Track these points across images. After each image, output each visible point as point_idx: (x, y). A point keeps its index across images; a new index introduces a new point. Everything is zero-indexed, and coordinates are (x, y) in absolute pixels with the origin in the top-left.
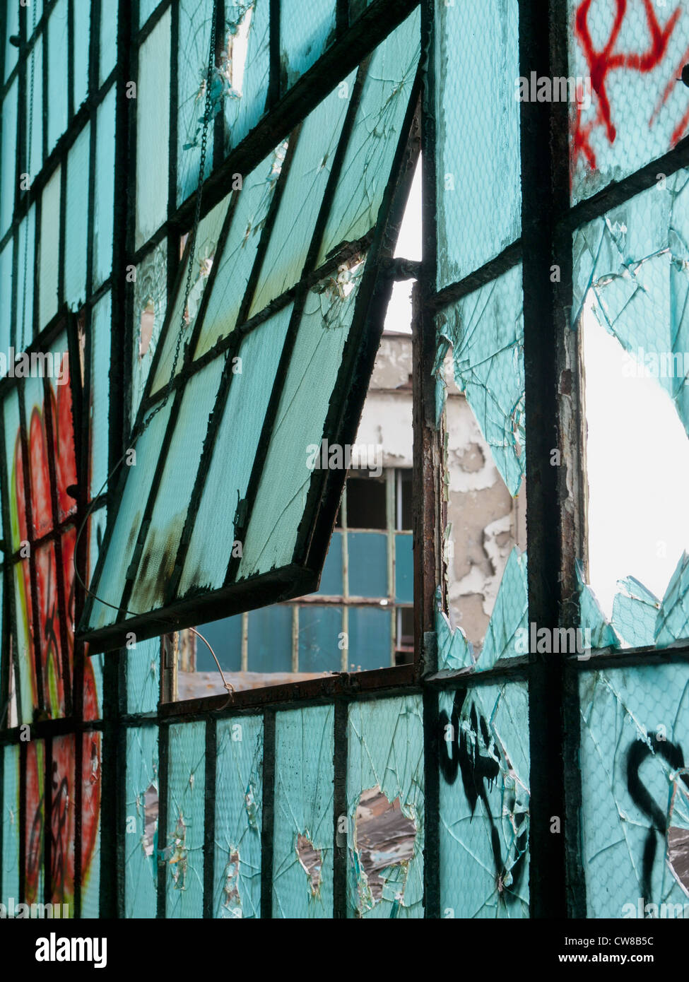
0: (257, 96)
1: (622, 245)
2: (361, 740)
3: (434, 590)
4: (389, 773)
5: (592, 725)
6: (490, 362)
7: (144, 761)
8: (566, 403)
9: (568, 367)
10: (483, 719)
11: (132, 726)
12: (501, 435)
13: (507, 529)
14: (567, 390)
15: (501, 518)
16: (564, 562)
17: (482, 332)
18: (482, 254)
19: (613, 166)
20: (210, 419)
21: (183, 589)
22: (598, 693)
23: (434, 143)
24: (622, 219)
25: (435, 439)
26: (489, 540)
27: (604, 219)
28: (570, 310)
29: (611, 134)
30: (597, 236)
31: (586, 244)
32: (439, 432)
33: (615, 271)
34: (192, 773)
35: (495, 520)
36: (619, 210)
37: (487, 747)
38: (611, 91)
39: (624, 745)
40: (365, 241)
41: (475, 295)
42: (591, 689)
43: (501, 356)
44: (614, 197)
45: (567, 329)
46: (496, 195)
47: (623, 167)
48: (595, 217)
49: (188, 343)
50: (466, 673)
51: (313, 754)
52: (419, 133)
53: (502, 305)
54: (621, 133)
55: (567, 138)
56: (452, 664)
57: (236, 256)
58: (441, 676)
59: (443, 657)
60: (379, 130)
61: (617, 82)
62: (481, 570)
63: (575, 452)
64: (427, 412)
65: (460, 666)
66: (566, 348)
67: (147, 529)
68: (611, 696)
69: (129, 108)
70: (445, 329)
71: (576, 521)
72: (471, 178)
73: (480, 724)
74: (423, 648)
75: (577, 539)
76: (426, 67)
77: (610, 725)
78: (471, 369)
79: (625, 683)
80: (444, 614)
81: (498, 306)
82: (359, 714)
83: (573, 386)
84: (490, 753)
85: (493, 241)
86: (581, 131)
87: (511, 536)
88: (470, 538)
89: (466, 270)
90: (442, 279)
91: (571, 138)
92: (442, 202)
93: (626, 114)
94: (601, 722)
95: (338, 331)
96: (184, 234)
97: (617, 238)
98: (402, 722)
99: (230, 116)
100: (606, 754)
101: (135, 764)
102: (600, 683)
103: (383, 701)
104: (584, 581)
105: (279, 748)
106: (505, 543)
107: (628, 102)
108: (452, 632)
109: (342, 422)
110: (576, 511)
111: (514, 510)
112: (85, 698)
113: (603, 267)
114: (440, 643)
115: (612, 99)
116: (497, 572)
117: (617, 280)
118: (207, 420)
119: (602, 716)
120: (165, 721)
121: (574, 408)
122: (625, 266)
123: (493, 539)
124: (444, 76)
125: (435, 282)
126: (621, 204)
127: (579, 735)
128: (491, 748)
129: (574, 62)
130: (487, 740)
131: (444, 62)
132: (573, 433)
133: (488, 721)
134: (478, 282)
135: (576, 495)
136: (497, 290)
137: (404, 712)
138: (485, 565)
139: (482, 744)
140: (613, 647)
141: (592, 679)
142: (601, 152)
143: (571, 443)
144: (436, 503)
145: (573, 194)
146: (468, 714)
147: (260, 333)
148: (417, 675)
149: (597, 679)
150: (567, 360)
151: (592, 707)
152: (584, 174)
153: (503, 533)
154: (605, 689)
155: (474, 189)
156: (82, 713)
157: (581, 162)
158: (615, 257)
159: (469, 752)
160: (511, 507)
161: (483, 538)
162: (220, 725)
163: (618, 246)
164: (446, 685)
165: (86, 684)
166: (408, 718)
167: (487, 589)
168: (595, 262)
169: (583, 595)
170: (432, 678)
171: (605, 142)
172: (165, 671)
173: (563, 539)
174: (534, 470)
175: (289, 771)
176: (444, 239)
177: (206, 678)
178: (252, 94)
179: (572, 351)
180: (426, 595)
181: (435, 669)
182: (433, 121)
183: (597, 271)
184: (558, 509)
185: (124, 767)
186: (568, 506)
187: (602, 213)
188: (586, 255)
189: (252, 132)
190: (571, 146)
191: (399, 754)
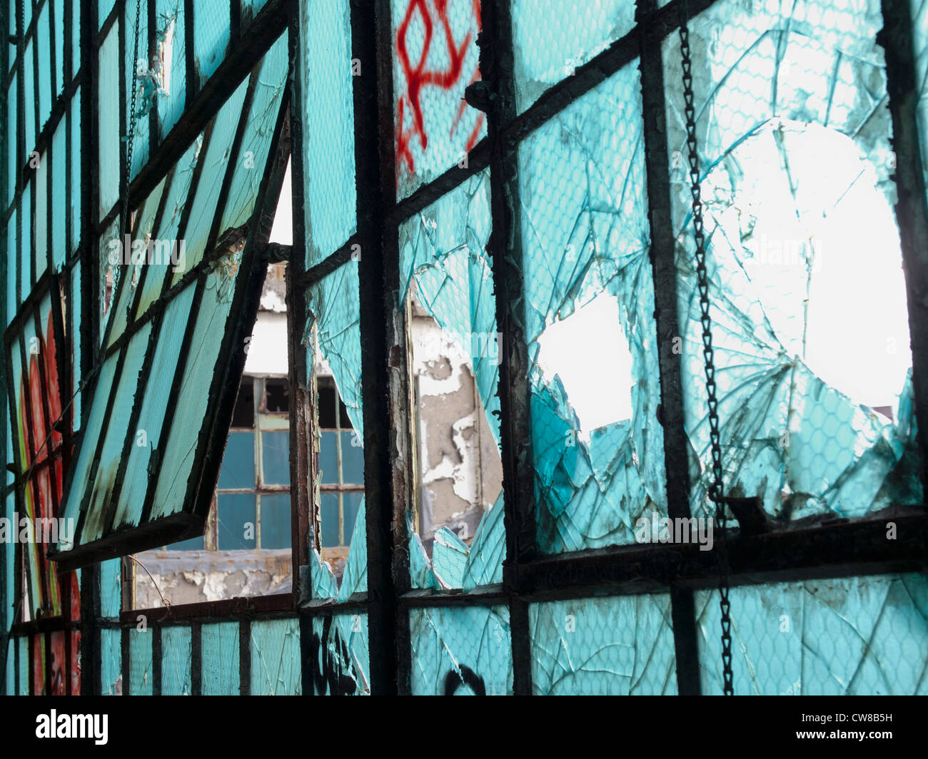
0: (179, 95)
1: (434, 239)
2: (260, 654)
3: (308, 529)
4: (279, 684)
5: (419, 655)
6: (343, 335)
7: (113, 658)
8: (396, 375)
9: (396, 343)
10: (344, 643)
11: (105, 628)
12: (353, 397)
13: (471, 425)
14: (396, 363)
15: (466, 416)
16: (396, 513)
17: (337, 309)
18: (336, 241)
19: (426, 170)
20: (140, 376)
21: (117, 523)
22: (423, 628)
23: (301, 143)
24: (433, 216)
25: (307, 399)
26: (457, 434)
27: (420, 216)
28: (397, 294)
29: (424, 142)
30: (416, 230)
31: (408, 236)
32: (310, 392)
33: (429, 262)
34: (146, 671)
35: (461, 418)
36: (431, 208)
37: (347, 667)
38: (423, 104)
39: (443, 674)
40: (246, 228)
41: (331, 277)
42: (418, 624)
43: (351, 330)
44: (426, 198)
45: (395, 310)
46: (345, 190)
47: (433, 171)
48: (414, 214)
49: (130, 307)
50: (330, 603)
51: (227, 663)
52: (288, 134)
53: (351, 286)
54: (430, 142)
55: (393, 143)
56: (322, 595)
57: (166, 232)
58: (312, 604)
59: (315, 588)
60: (263, 130)
61: (427, 96)
62: (451, 459)
63: (404, 417)
64: (299, 376)
65: (327, 597)
66: (395, 326)
67: (97, 468)
68: (432, 631)
69: (92, 102)
70: (311, 304)
71: (406, 476)
72: (327, 176)
73: (341, 647)
74: (299, 579)
75: (406, 493)
76: (293, 76)
77: (432, 656)
78: (330, 340)
79: (442, 621)
80: (316, 551)
81: (348, 286)
82: (258, 631)
83: (402, 359)
84: (349, 672)
85: (344, 230)
86: (403, 137)
87: (475, 430)
88: (441, 432)
89: (327, 252)
90: (309, 261)
91: (396, 143)
92: (308, 194)
93: (434, 124)
94: (425, 653)
95: (226, 305)
96: (134, 211)
97: (430, 232)
98: (288, 640)
99: (162, 110)
100: (430, 681)
101: (107, 660)
102: (424, 620)
103: (274, 622)
104: (412, 530)
105: (204, 656)
106: (470, 436)
107: (435, 115)
108: (321, 566)
109: (224, 387)
110: (406, 469)
111: (477, 409)
112: (72, 601)
113: (420, 259)
114: (313, 575)
115: (424, 111)
116: (464, 460)
117: (431, 269)
118: (137, 376)
119: (426, 648)
120: (126, 626)
121: (403, 378)
122: (436, 257)
123: (460, 433)
124: (307, 85)
125: (304, 263)
126: (432, 203)
127: (411, 664)
128: (350, 667)
129: (397, 78)
130: (347, 661)
131: (307, 72)
132: (402, 401)
133: (347, 645)
134: (333, 266)
135: (406, 455)
136: (347, 273)
137: (288, 632)
138: (454, 455)
139: (344, 665)
140: (433, 589)
141: (418, 615)
142: (417, 157)
143: (401, 409)
144: (309, 455)
145: (398, 193)
146: (333, 638)
147: (177, 301)
148: (295, 603)
149: (422, 615)
150: (396, 337)
151: (419, 640)
152: (406, 176)
153: (468, 428)
154: (428, 624)
155: (330, 183)
156: (70, 615)
157: (403, 165)
158: (429, 249)
159: (335, 670)
160: (474, 407)
161: (452, 433)
162: (164, 632)
163: (431, 240)
164: (317, 612)
165: (72, 590)
166: (292, 637)
167: (456, 474)
168: (415, 252)
169: (412, 541)
170: (306, 606)
171: (420, 148)
172: (125, 584)
173: (395, 493)
174: (370, 433)
175: (211, 676)
176: (310, 226)
177: (227, 555)
178: (176, 95)
179: (400, 329)
180: (301, 534)
181: (309, 598)
182: (299, 124)
183: (416, 261)
184: (390, 467)
185: (99, 662)
186: (399, 464)
187: (418, 210)
188: (408, 245)
189: (176, 126)
190: (396, 150)
191: (286, 668)
